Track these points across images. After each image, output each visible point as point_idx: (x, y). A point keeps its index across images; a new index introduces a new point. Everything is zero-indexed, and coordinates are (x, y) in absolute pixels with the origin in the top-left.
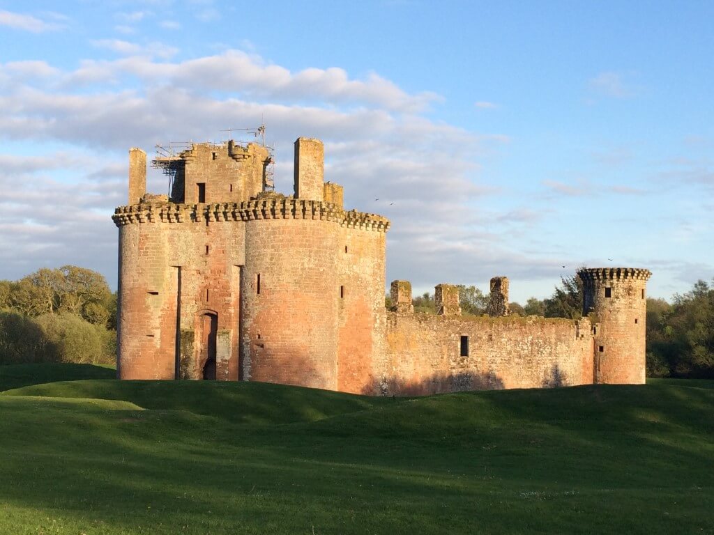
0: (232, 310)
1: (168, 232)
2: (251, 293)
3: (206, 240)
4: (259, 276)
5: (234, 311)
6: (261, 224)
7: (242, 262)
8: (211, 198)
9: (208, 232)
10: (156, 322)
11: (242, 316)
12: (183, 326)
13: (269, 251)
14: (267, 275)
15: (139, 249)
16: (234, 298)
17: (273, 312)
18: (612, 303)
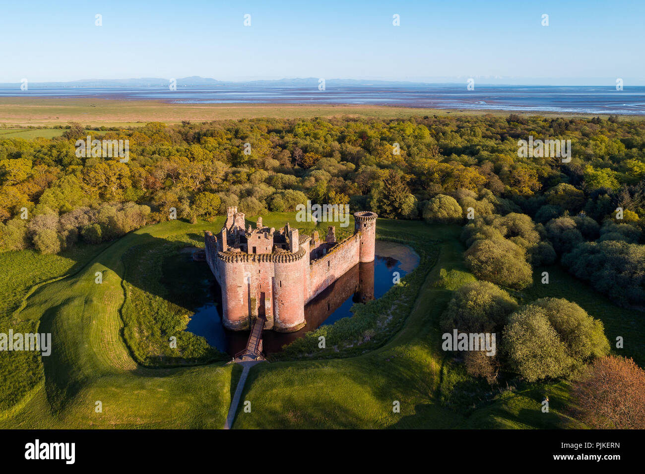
0: (270, 292)
1: (244, 265)
2: (277, 286)
3: (259, 268)
4: (281, 281)
5: (271, 291)
6: (281, 264)
7: (274, 276)
8: (258, 252)
9: (260, 266)
10: (241, 296)
11: (274, 293)
12: (251, 297)
13: (285, 273)
14: (284, 282)
15: (233, 272)
16: (271, 287)
17: (287, 293)
18: (366, 229)
